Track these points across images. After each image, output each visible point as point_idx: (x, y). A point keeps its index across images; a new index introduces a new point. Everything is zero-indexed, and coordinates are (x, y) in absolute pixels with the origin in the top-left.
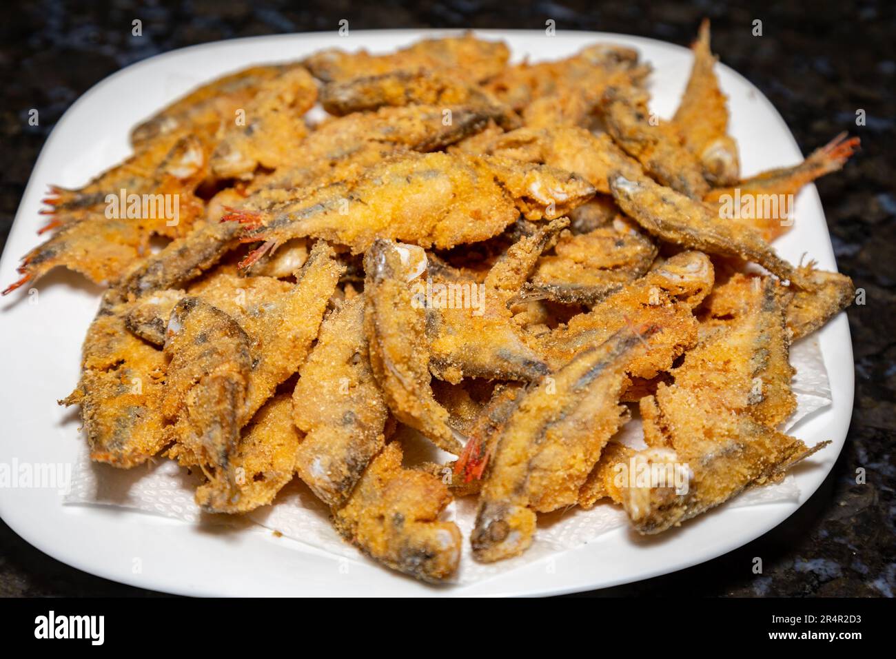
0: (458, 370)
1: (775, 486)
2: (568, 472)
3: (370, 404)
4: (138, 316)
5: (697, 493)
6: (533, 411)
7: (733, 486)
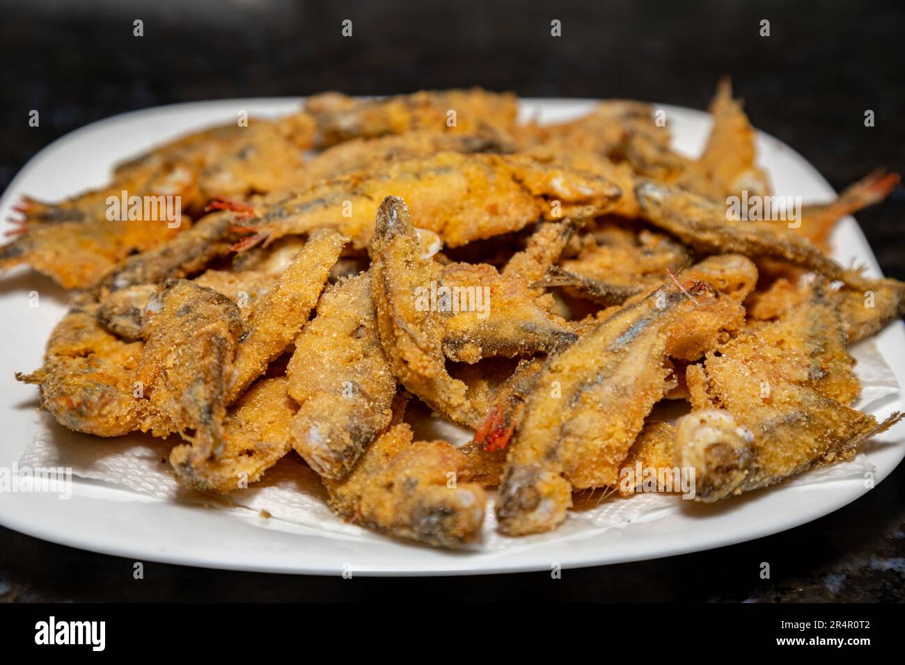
0: (476, 346)
1: (844, 464)
2: (606, 443)
3: (376, 374)
4: (112, 308)
5: (758, 458)
6: (566, 372)
7: (798, 457)
